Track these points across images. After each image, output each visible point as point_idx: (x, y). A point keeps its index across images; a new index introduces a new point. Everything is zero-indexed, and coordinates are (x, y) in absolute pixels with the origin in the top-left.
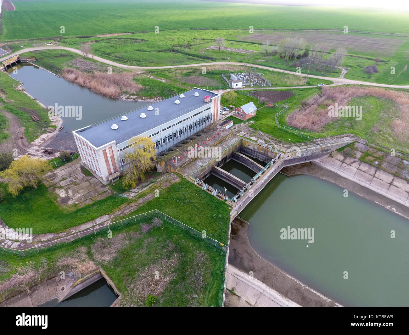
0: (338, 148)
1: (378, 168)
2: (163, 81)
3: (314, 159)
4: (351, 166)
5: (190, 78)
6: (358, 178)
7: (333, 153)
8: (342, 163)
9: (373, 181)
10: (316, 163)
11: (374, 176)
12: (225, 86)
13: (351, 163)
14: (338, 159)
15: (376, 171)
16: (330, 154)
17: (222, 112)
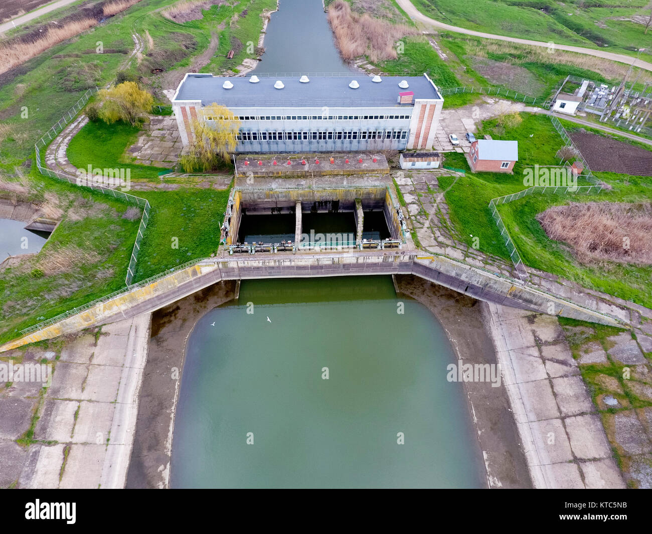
0: (565, 316)
1: (599, 413)
2: (443, 56)
3: (490, 300)
4: (544, 363)
5: (497, 64)
6: (523, 392)
7: (544, 316)
8: (533, 344)
9: (545, 423)
10: (486, 310)
11: (563, 419)
12: (545, 100)
13: (551, 360)
14: (538, 333)
15: (582, 414)
16: (534, 313)
17: (457, 139)
